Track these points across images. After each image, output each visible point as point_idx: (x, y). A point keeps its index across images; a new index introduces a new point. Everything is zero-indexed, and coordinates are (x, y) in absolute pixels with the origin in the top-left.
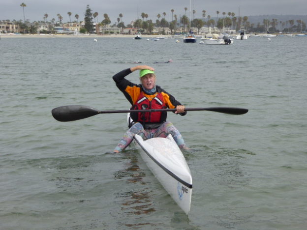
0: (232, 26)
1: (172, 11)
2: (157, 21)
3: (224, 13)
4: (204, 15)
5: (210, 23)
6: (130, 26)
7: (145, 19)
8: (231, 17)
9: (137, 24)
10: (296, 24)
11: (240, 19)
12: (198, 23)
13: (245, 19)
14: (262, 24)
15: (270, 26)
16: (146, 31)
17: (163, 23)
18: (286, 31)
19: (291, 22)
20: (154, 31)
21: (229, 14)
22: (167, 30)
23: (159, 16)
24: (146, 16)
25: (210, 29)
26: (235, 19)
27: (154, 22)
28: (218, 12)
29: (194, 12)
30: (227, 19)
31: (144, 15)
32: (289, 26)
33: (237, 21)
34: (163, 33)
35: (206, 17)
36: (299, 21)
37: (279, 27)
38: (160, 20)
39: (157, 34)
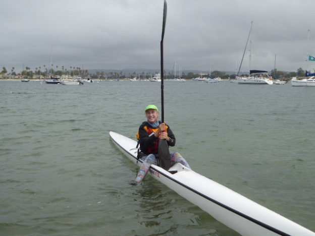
0: (79, 75)
1: (45, 66)
2: (36, 72)
3: (74, 68)
4: (63, 69)
5: (67, 73)
6: (19, 74)
7: (28, 71)
8: (78, 70)
9: (23, 73)
10: (114, 74)
11: (83, 71)
12: (60, 73)
13: (86, 71)
14: (95, 74)
15: (100, 75)
16: (29, 77)
17: (38, 73)
18: (109, 78)
19: (111, 73)
20: (34, 77)
21: (78, 68)
22: (41, 77)
23: (37, 69)
24: (29, 69)
25: (67, 76)
26: (80, 71)
27: (34, 72)
28: (71, 67)
29: (57, 67)
30: (76, 71)
31: (27, 68)
32: (110, 76)
33: (82, 72)
34: (39, 78)
35: (64, 70)
36: (116, 73)
37: (105, 76)
38: (37, 71)
39: (36, 79)
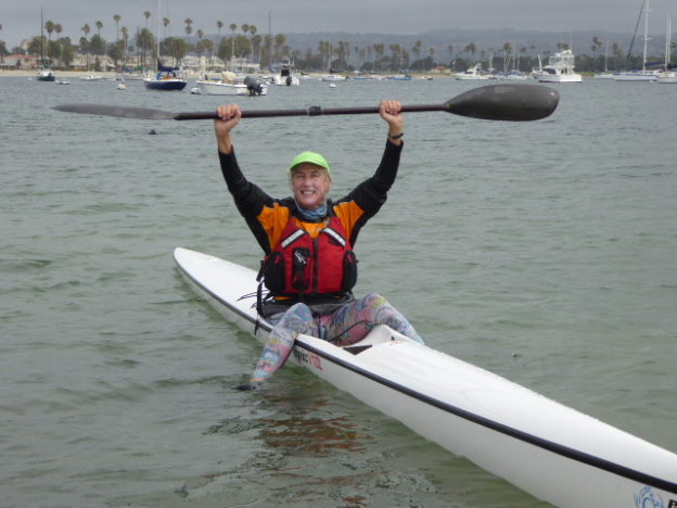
0: (251, 56)
1: (117, 18)
2: (83, 40)
3: (233, 27)
4: (189, 30)
5: (202, 47)
6: (18, 51)
7: (54, 37)
8: (248, 34)
9: (36, 46)
10: (388, 53)
11: (268, 39)
12: (176, 48)
13: (280, 39)
14: (315, 52)
15: (334, 58)
16: (56, 62)
17: (95, 46)
18: (367, 68)
19: (379, 48)
20: (76, 63)
21: (245, 28)
22: (105, 61)
23: (86, 29)
24: (59, 29)
25: (203, 60)
26: (257, 40)
27: (75, 42)
28: (220, 24)
29: (166, 22)
30: (241, 40)
31: (50, 27)
32: (374, 58)
33: (262, 44)
34: (97, 68)
35: (194, 34)
36: (395, 48)
37: (352, 59)
38: (89, 38)
39: (83, 69)
